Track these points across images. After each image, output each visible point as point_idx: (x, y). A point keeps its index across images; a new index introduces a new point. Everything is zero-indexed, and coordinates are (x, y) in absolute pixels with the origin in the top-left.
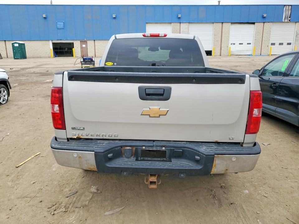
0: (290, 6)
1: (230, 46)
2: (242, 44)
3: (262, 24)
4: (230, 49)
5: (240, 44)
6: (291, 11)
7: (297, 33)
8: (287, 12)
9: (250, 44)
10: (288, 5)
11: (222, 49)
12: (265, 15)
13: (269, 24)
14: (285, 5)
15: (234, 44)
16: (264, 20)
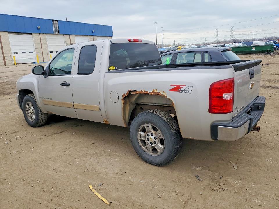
0: (57, 21)
1: (13, 55)
2: (25, 53)
3: (38, 35)
4: (14, 58)
5: (23, 53)
6: (58, 25)
7: (66, 43)
8: (55, 26)
9: (32, 52)
10: (55, 20)
11: (5, 59)
12: (39, 27)
13: (44, 35)
14: (53, 20)
15: (17, 53)
16: (39, 31)
